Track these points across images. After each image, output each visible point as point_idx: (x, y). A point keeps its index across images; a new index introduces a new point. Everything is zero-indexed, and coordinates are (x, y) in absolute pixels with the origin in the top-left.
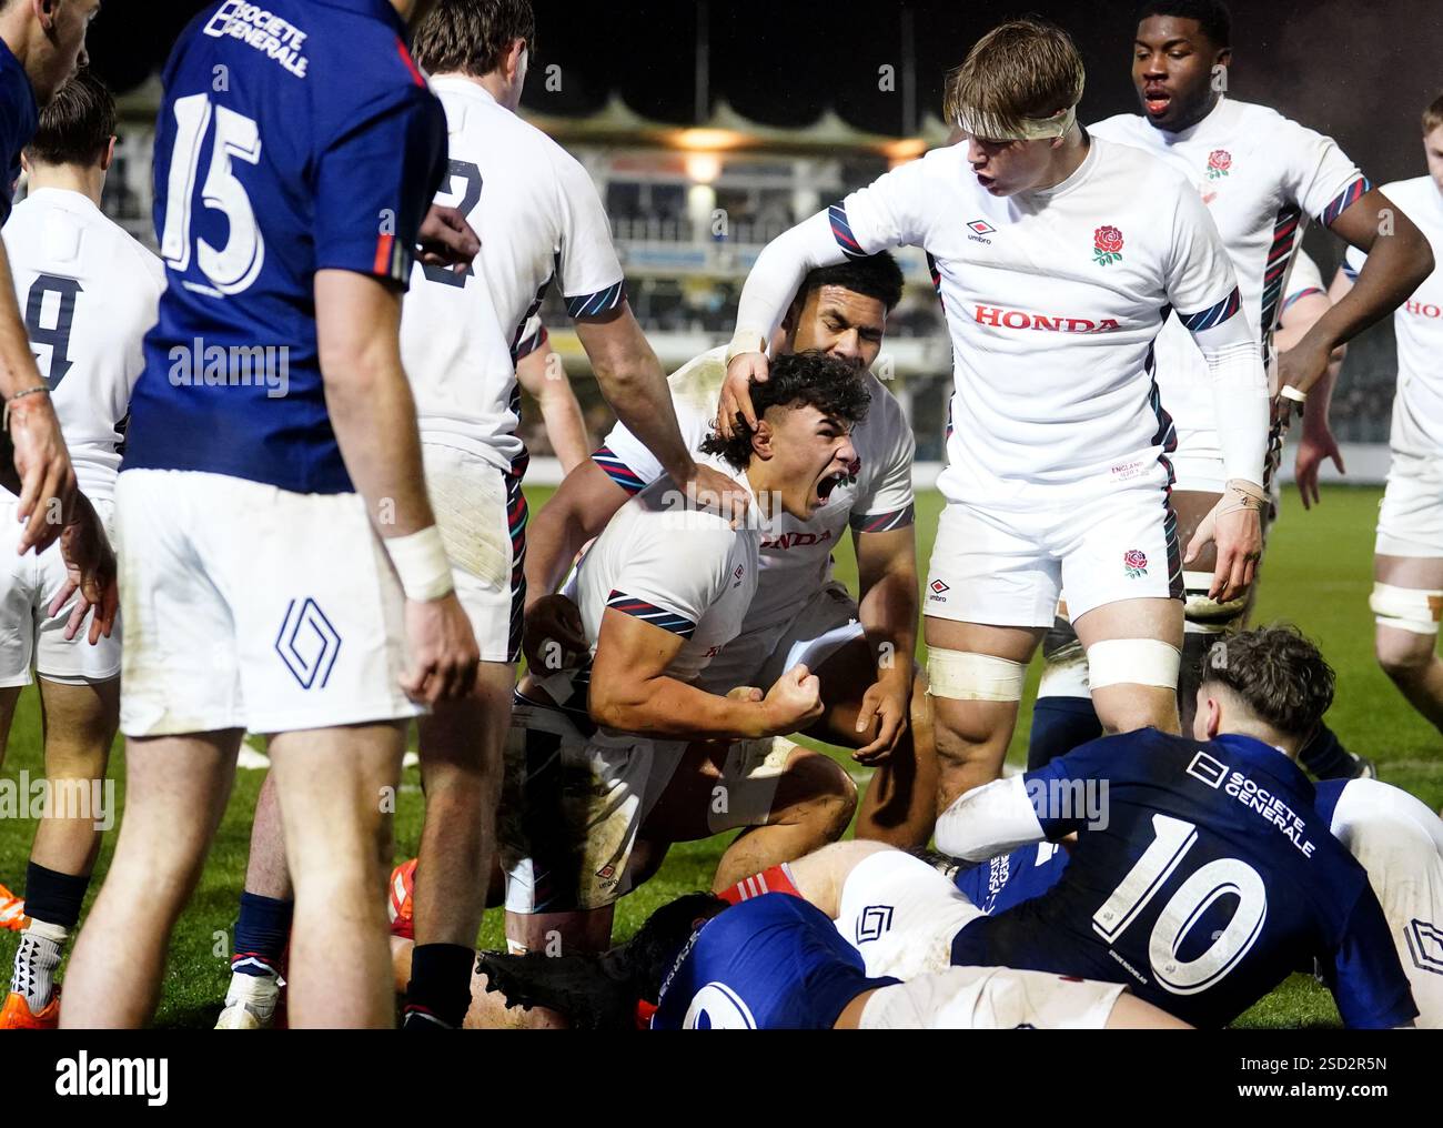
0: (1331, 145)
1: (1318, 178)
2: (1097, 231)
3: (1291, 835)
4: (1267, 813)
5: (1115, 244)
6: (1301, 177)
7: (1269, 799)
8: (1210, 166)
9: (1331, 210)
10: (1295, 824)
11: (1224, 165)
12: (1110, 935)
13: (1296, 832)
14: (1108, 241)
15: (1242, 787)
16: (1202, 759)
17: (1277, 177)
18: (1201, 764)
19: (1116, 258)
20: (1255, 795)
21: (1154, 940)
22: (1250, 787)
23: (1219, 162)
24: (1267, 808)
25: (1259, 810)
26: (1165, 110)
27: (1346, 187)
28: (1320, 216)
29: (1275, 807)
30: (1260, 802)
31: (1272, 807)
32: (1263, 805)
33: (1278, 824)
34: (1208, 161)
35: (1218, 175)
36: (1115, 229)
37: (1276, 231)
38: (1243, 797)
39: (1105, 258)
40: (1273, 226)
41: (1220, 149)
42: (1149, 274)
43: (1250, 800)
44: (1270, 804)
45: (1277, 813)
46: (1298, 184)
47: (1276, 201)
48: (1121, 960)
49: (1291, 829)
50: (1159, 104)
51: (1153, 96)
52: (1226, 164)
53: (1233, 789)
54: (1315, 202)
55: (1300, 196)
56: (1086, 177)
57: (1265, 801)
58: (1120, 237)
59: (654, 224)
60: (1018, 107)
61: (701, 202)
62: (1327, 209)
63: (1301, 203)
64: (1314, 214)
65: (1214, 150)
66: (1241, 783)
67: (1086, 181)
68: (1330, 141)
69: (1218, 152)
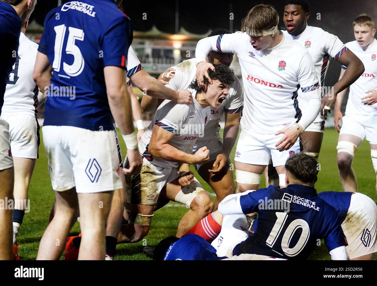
0: (337, 38)
1: (333, 47)
2: (280, 62)
3: (313, 207)
4: (305, 205)
5: (284, 66)
6: (329, 47)
7: (304, 200)
8: (305, 45)
9: (337, 56)
10: (313, 204)
11: (309, 45)
12: (271, 245)
13: (314, 206)
14: (282, 65)
15: (297, 199)
16: (286, 195)
17: (323, 47)
18: (285, 197)
19: (283, 69)
20: (301, 200)
21: (282, 245)
22: (299, 198)
23: (308, 44)
24: (305, 203)
25: (303, 204)
26: (292, 30)
27: (341, 50)
28: (334, 57)
29: (307, 202)
30: (302, 202)
31: (306, 202)
32: (303, 202)
33: (308, 206)
34: (305, 44)
35: (308, 47)
36: (285, 62)
37: (323, 61)
38: (297, 202)
39: (281, 69)
40: (323, 60)
41: (308, 41)
42: (292, 75)
43: (299, 203)
44: (305, 202)
45: (308, 203)
46: (328, 49)
47: (323, 53)
48: (275, 251)
49: (312, 205)
50: (291, 28)
51: (289, 26)
52: (310, 45)
53: (294, 201)
54: (333, 54)
55: (329, 52)
56: (280, 47)
57: (304, 201)
58: (285, 64)
59: (164, 60)
60: (261, 27)
61: (177, 54)
62: (336, 56)
63: (329, 54)
64: (333, 57)
65: (306, 41)
66: (296, 198)
67: (280, 48)
68: (336, 37)
69: (307, 41)
